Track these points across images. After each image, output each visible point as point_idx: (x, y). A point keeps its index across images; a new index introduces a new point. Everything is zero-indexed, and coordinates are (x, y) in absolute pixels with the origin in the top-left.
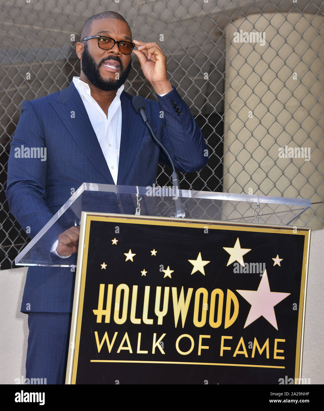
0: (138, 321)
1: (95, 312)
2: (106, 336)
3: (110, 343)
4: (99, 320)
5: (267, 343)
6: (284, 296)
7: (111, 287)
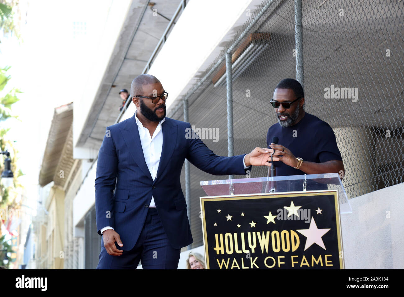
0: (240, 252)
1: (215, 249)
2: (223, 261)
3: (226, 264)
4: (218, 253)
5: (320, 258)
6: (327, 230)
7: (221, 235)
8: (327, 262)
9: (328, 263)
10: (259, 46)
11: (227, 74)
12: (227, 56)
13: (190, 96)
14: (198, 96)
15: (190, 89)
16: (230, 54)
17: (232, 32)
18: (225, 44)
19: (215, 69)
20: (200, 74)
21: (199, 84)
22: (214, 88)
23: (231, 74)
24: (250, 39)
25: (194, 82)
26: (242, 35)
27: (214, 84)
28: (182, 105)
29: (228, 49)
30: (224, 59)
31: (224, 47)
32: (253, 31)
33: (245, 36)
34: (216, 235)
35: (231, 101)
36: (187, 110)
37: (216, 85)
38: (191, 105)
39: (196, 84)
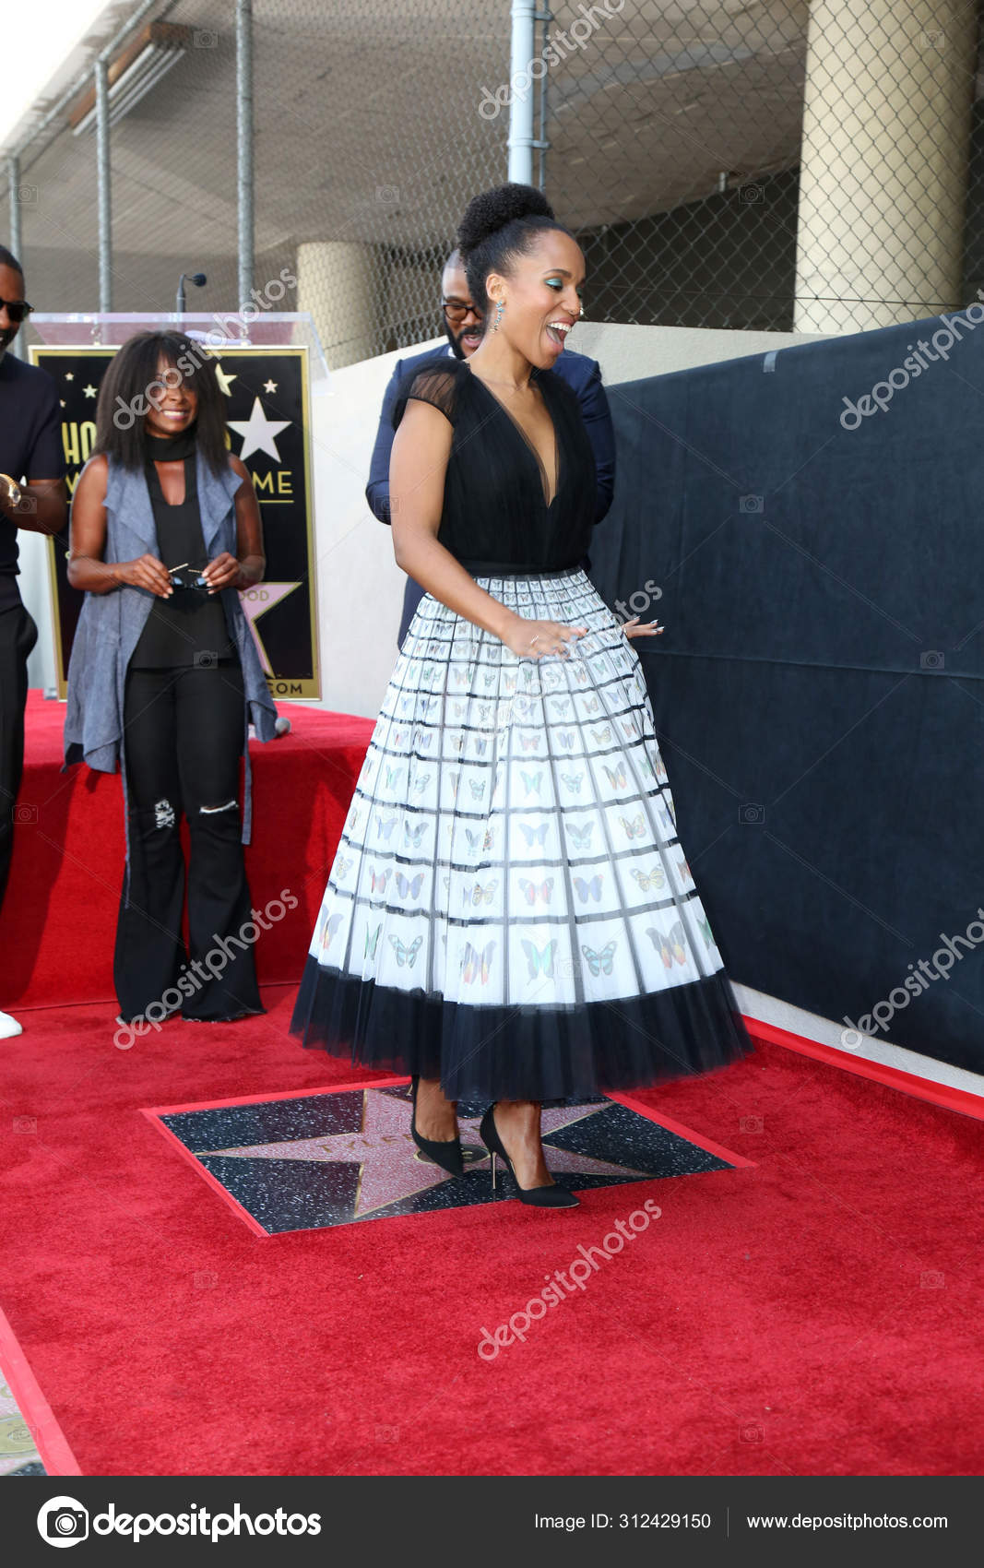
5: (269, 477)
6: (283, 425)
7: (74, 426)
8: (281, 484)
9: (284, 488)
10: (165, 53)
11: (99, 109)
12: (98, 68)
13: (23, 151)
14: (41, 153)
15: (24, 136)
16: (106, 66)
17: (109, 15)
18: (96, 42)
19: (76, 95)
20: (42, 104)
21: (42, 125)
22: (74, 138)
23: (108, 111)
24: (147, 35)
25: (31, 120)
26: (130, 24)
27: (75, 127)
28: (7, 169)
29: (101, 51)
30: (93, 75)
31: (93, 47)
32: (151, 18)
33: (136, 26)
34: (64, 426)
35: (108, 166)
36: (18, 178)
37: (77, 131)
38: (26, 171)
39: (33, 126)
